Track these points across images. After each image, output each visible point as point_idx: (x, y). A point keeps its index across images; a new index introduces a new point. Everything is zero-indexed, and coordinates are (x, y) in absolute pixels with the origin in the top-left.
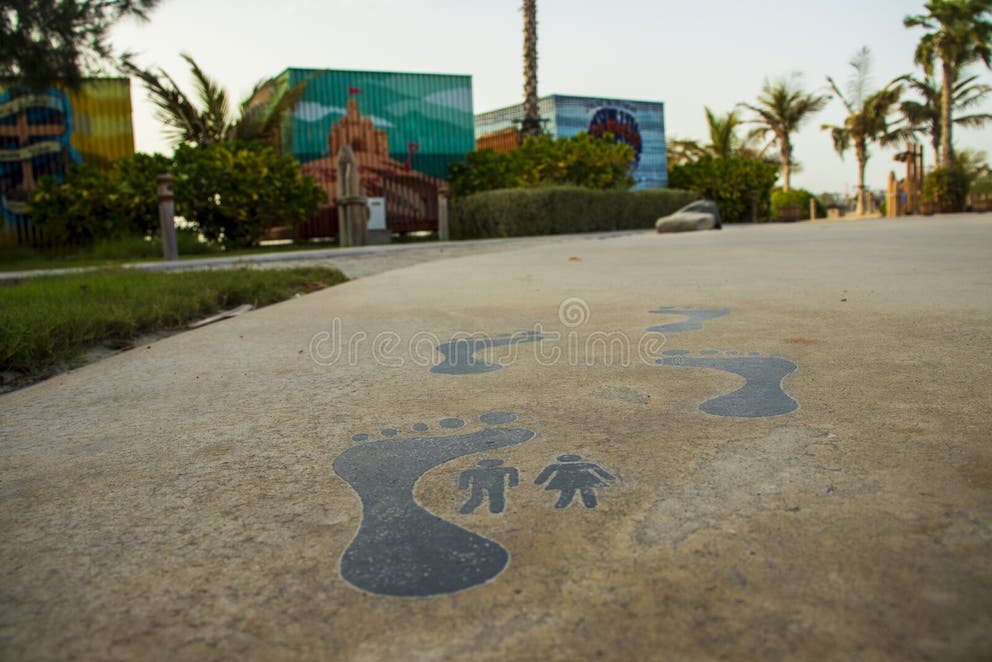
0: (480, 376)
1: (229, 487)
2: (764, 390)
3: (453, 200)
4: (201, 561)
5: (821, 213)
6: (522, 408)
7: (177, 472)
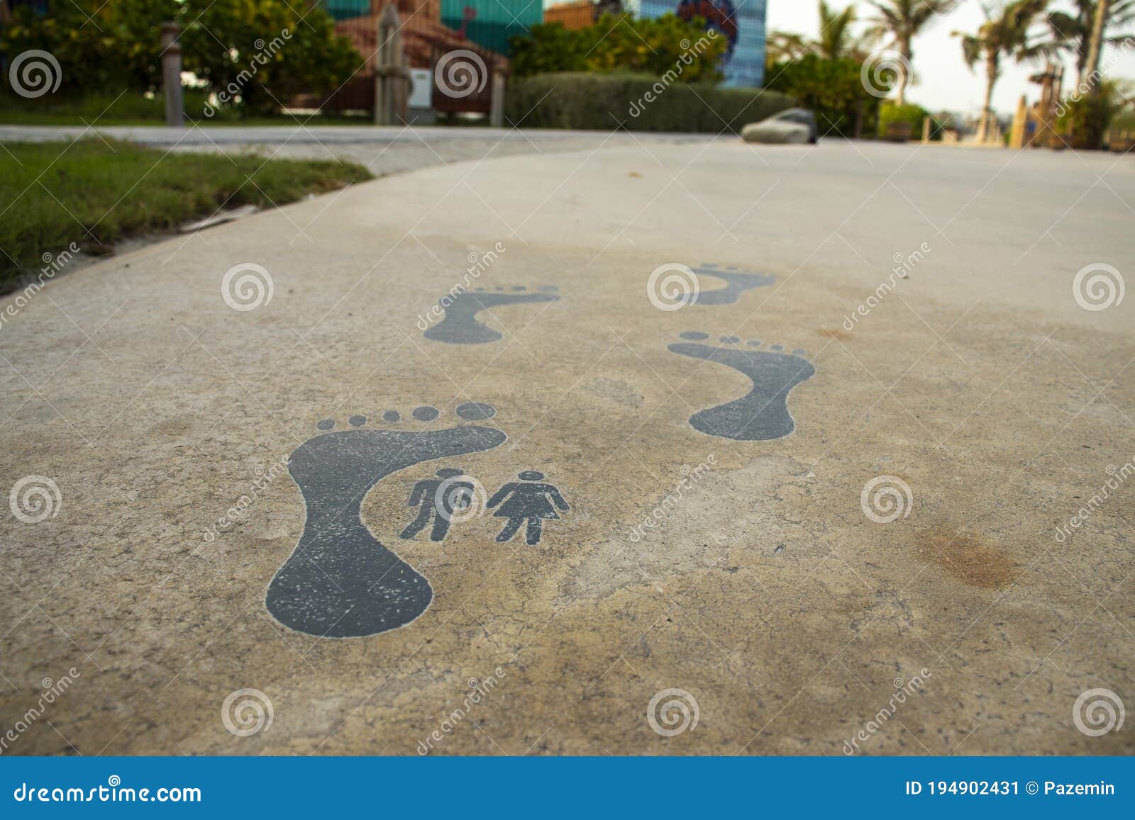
0: (475, 348)
1: (177, 480)
2: (768, 402)
3: (511, 81)
4: (132, 574)
5: (936, 135)
6: (505, 398)
7: (127, 454)
